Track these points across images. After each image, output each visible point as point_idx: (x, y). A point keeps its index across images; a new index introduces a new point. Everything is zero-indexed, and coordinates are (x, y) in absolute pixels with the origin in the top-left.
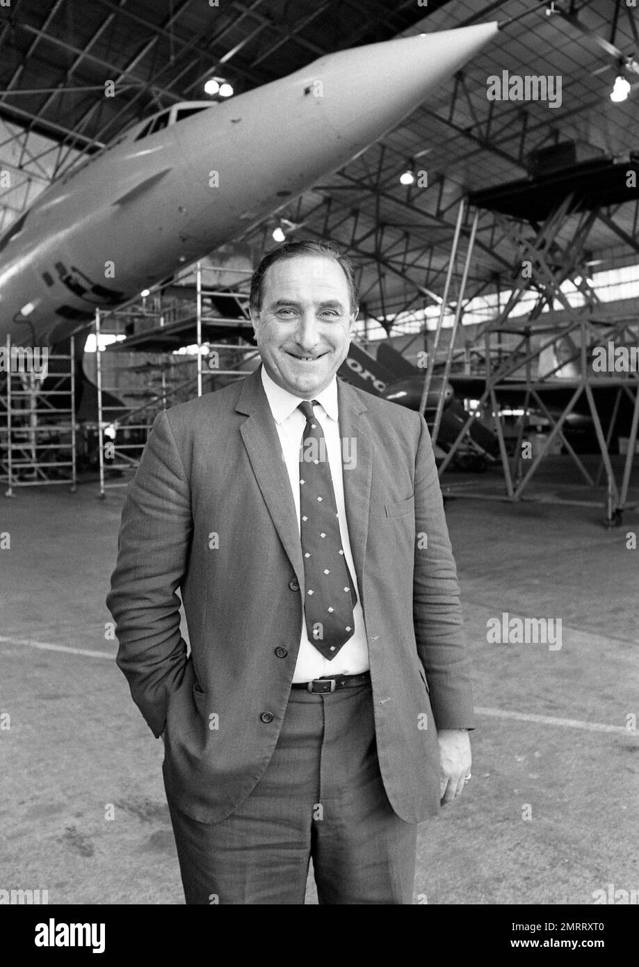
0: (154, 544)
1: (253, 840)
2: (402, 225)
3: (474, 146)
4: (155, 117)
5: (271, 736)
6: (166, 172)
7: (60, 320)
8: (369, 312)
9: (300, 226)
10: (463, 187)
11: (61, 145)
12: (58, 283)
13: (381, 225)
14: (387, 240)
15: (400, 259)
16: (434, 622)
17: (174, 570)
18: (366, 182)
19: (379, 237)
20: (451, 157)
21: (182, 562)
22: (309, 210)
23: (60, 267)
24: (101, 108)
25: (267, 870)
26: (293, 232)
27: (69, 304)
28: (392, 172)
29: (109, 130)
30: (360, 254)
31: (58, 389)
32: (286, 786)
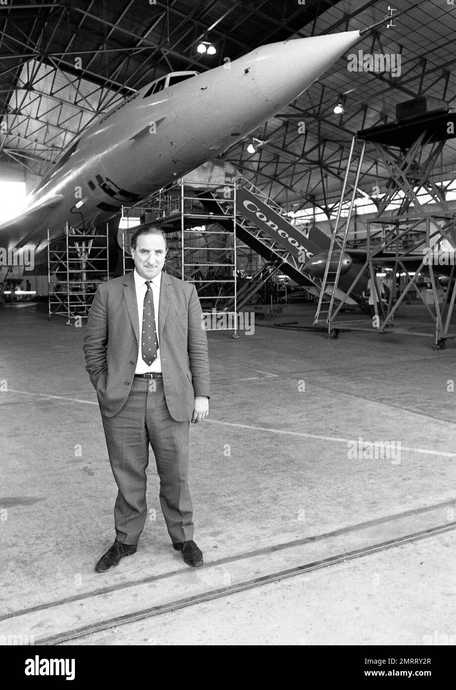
0: (96, 328)
1: (125, 425)
2: (339, 141)
3: (387, 86)
4: (157, 81)
5: (128, 389)
6: (163, 119)
7: (100, 212)
8: (316, 202)
9: (266, 142)
10: (381, 113)
11: (102, 88)
12: (98, 188)
13: (323, 141)
14: (328, 151)
15: (337, 165)
16: (196, 359)
17: (103, 337)
18: (311, 111)
19: (321, 150)
20: (372, 92)
21: (105, 334)
22: (273, 130)
23: (99, 177)
24: (128, 62)
25: (131, 436)
26: (262, 146)
27: (105, 201)
28: (330, 104)
29: (134, 77)
30: (309, 162)
31: (97, 258)
32: (136, 408)
